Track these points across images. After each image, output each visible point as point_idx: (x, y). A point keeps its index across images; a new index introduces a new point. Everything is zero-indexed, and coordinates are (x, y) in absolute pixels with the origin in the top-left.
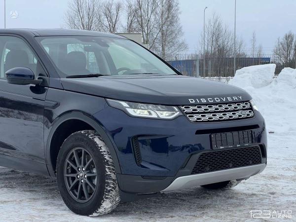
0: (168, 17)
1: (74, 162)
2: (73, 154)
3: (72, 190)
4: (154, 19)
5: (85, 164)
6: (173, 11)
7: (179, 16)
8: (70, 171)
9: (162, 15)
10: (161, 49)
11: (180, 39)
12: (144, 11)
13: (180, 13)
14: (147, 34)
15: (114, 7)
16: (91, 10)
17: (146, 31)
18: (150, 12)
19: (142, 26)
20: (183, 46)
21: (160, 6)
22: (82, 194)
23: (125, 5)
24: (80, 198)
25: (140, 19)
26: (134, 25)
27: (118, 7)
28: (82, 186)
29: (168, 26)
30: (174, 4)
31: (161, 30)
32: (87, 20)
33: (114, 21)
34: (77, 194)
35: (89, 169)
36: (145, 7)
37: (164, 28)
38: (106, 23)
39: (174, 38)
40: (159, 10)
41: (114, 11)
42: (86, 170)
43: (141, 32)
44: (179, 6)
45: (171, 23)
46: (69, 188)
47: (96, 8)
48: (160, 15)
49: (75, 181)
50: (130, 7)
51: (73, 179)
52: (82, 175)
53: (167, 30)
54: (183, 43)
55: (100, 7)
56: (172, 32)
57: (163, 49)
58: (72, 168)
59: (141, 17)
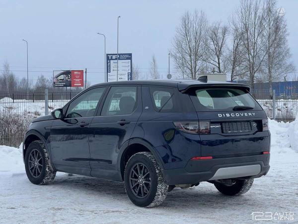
0: (275, 39)
4: (260, 42)
6: (280, 33)
7: (287, 38)
9: (269, 37)
10: (267, 71)
11: (288, 61)
12: (251, 34)
13: (288, 35)
14: (253, 57)
15: (220, 31)
16: (198, 34)
17: (252, 54)
18: (256, 35)
19: (248, 49)
20: (291, 68)
21: (268, 28)
23: (231, 28)
25: (246, 42)
26: (241, 48)
27: (225, 31)
29: (275, 48)
30: (282, 26)
31: (268, 52)
32: (194, 44)
33: (220, 44)
36: (251, 30)
37: (271, 50)
38: (212, 46)
39: (281, 60)
40: (265, 33)
41: (220, 35)
43: (247, 56)
44: (287, 27)
45: (279, 45)
47: (203, 33)
48: (267, 37)
50: (237, 30)
53: (274, 53)
54: (290, 65)
55: (207, 31)
56: (279, 54)
57: (270, 72)
59: (248, 39)
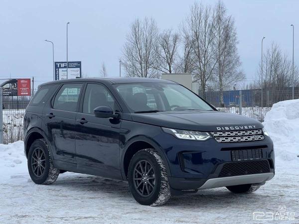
0: (225, 47)
1: (140, 170)
2: (139, 165)
3: (139, 189)
4: (211, 50)
5: (147, 171)
6: (230, 42)
7: (237, 46)
8: (137, 177)
9: (219, 45)
10: (218, 79)
11: (238, 69)
12: (201, 41)
13: (238, 43)
14: (204, 65)
15: (171, 39)
16: (149, 41)
17: (203, 62)
18: (207, 43)
19: (199, 57)
20: (241, 76)
21: (218, 37)
22: (145, 192)
23: (182, 37)
24: (144, 194)
25: (197, 50)
26: (192, 56)
27: (176, 38)
28: (145, 186)
29: (225, 56)
30: (231, 34)
31: (218, 60)
32: (144, 52)
33: (171, 52)
34: (142, 191)
35: (150, 175)
36: (202, 37)
37: (222, 58)
38: (163, 54)
39: (231, 69)
40: (216, 41)
41: (171, 43)
42: (148, 175)
43: (198, 64)
44: (236, 36)
45: (229, 54)
46: (137, 188)
47: (153, 40)
48: (217, 45)
49: (141, 183)
50: (187, 38)
51: (139, 181)
52: (145, 178)
53: (224, 61)
54: (241, 73)
55: (157, 38)
56: (230, 62)
57: (221, 80)
58: (138, 174)
59: (198, 47)
